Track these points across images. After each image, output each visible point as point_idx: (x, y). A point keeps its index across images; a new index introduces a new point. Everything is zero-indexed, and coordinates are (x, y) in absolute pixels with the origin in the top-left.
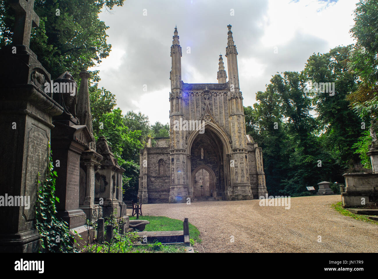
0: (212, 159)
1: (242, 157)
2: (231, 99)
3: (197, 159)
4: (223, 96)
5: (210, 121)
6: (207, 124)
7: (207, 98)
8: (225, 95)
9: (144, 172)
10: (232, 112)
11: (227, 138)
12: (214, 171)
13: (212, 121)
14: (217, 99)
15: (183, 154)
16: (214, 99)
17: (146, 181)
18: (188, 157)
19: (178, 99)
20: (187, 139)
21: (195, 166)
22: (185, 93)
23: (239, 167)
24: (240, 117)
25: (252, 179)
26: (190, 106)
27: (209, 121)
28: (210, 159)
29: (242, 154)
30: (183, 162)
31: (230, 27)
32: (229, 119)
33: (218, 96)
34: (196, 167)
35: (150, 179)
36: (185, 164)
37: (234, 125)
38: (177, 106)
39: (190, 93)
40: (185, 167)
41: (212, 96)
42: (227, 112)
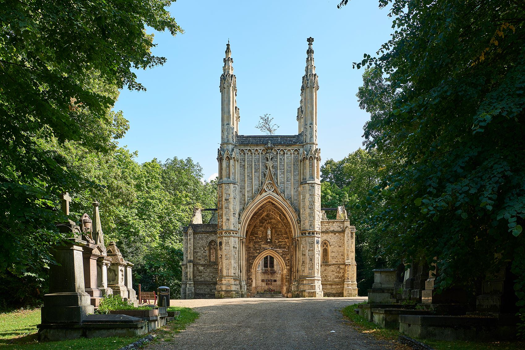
0: (283, 242)
1: (312, 243)
2: (303, 160)
3: (261, 242)
4: (293, 155)
5: (273, 192)
6: (269, 195)
7: (270, 158)
8: (296, 153)
9: (189, 258)
10: (303, 179)
11: (294, 215)
12: (284, 258)
13: (275, 191)
14: (284, 160)
15: (234, 237)
16: (280, 159)
17: (192, 270)
18: (241, 241)
19: (229, 159)
20: (241, 217)
21: (258, 251)
22: (239, 150)
23: (307, 255)
24: (313, 186)
25: (338, 271)
26: (246, 170)
27: (271, 192)
28: (278, 242)
29: (312, 238)
30: (234, 247)
31: (310, 40)
32: (299, 188)
33: (286, 155)
34: (259, 253)
35: (198, 268)
36: (237, 249)
37: (304, 199)
38: (228, 171)
39: (246, 150)
40: (237, 254)
41: (277, 155)
42: (297, 179)
